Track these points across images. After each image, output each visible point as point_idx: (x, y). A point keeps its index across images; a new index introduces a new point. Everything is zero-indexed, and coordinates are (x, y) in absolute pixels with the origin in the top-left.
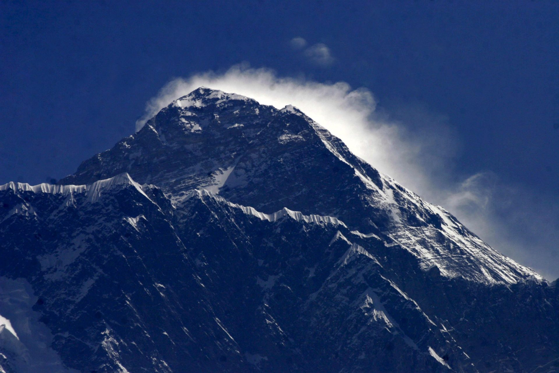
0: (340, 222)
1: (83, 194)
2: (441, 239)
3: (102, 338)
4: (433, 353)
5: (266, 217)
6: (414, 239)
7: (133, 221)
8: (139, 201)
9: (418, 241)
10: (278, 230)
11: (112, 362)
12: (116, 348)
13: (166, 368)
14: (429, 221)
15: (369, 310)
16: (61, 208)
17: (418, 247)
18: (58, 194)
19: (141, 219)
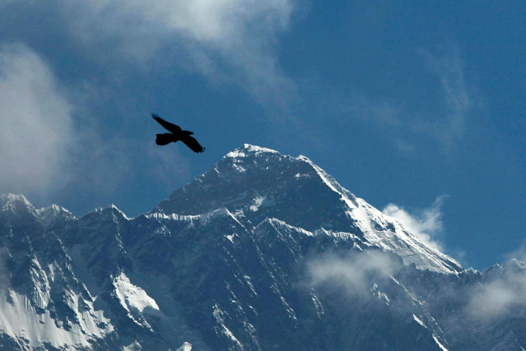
0: (356, 237)
1: (198, 220)
2: (396, 239)
3: (213, 310)
4: (416, 319)
5: (311, 234)
6: (379, 239)
7: (230, 237)
8: (233, 224)
9: (381, 240)
10: (318, 242)
11: (220, 325)
12: (222, 316)
13: (251, 328)
14: (388, 228)
15: (376, 292)
16: (186, 229)
17: (382, 244)
18: (183, 221)
19: (235, 236)
